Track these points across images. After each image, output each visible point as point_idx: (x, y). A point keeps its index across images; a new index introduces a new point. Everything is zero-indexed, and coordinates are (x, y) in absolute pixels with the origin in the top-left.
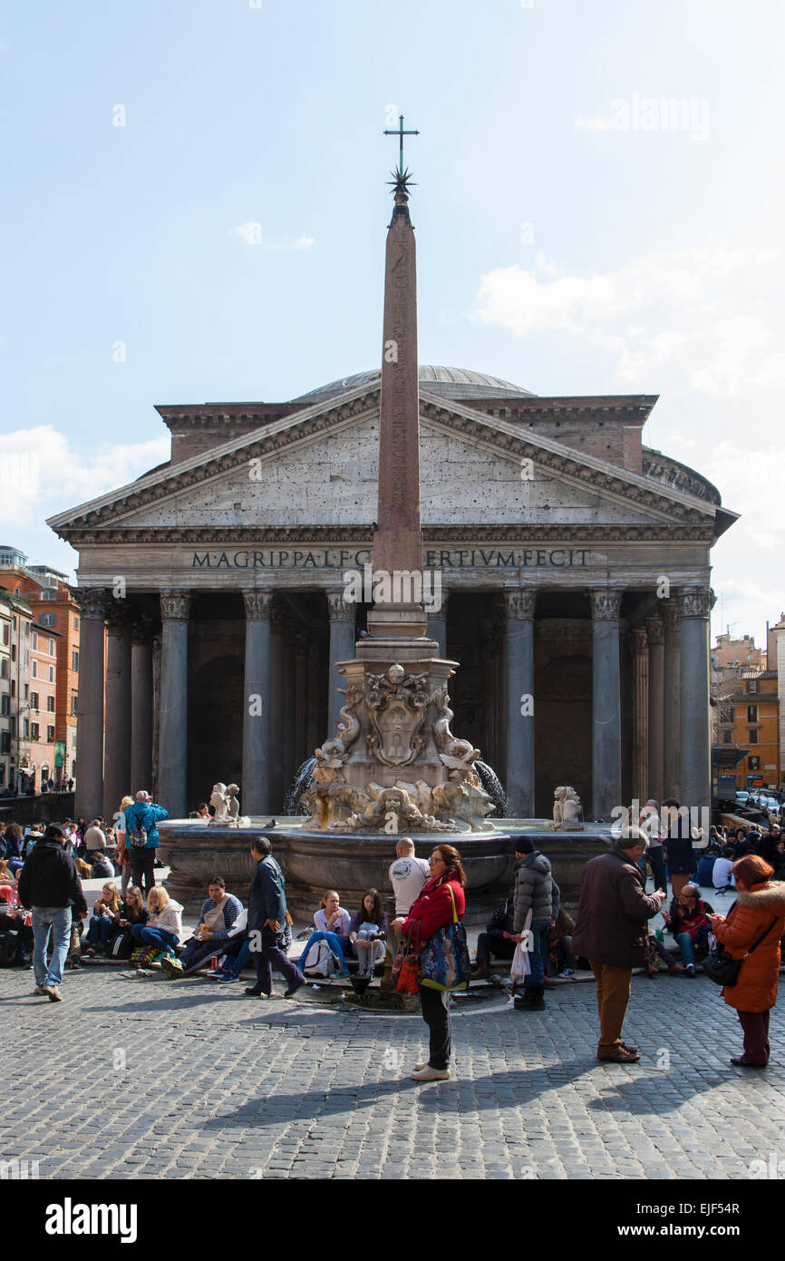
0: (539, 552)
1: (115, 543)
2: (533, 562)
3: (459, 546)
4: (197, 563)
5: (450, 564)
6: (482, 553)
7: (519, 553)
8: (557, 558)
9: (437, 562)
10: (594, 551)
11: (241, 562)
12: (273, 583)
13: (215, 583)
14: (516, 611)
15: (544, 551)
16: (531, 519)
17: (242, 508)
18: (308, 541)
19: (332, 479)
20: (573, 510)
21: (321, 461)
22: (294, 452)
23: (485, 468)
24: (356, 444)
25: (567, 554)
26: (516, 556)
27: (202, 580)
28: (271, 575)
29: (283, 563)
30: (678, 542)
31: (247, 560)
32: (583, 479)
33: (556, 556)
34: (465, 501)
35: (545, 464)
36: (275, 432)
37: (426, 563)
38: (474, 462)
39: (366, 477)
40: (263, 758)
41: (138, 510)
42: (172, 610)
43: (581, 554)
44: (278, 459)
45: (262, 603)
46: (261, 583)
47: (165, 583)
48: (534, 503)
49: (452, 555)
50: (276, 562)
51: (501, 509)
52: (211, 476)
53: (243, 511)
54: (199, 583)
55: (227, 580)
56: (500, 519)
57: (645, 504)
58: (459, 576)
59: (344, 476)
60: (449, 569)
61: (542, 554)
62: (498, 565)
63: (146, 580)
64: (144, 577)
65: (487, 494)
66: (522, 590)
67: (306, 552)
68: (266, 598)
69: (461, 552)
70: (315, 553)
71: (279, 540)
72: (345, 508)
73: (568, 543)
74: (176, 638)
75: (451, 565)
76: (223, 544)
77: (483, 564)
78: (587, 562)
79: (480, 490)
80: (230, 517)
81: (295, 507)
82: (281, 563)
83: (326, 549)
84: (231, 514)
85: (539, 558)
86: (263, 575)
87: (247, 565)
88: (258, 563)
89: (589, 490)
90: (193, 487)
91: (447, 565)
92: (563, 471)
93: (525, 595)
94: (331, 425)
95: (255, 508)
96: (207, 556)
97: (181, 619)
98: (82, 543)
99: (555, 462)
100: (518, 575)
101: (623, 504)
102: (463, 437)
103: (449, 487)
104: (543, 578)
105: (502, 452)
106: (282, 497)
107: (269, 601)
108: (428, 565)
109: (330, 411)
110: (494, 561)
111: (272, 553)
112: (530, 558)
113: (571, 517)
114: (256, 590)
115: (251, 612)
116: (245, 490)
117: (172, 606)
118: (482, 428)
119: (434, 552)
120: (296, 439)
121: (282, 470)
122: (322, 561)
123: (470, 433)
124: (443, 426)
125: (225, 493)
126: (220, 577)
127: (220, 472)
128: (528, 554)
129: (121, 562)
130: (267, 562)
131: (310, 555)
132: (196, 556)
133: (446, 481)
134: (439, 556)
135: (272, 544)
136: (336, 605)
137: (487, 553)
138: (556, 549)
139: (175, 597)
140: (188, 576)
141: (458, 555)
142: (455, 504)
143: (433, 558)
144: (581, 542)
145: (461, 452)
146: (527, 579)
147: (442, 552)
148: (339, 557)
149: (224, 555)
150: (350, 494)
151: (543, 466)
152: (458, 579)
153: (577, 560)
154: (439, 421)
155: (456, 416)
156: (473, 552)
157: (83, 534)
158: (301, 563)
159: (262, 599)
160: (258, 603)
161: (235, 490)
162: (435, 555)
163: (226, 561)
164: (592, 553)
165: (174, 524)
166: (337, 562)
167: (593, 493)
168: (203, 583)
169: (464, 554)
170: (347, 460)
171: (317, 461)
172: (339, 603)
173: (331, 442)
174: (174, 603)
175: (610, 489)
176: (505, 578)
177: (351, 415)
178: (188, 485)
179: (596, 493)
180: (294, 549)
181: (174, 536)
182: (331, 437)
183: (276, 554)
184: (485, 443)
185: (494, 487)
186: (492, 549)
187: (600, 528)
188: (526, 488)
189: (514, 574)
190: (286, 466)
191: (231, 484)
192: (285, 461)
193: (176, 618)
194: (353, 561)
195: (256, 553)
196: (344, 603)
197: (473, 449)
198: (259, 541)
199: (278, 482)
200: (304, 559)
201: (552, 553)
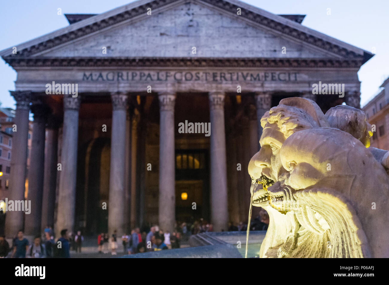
0: (272, 73)
1: (38, 66)
2: (269, 78)
3: (230, 70)
6: (242, 74)
7: (262, 74)
8: (282, 77)
9: (219, 78)
10: (301, 73)
11: (110, 77)
12: (128, 89)
13: (95, 89)
14: (262, 105)
15: (275, 73)
16: (267, 55)
18: (148, 66)
21: (155, 25)
22: (140, 21)
23: (242, 30)
24: (173, 17)
25: (287, 75)
26: (260, 75)
27: (88, 87)
28: (127, 85)
30: (344, 69)
31: (114, 77)
32: (294, 36)
33: (281, 75)
34: (232, 47)
35: (274, 28)
37: (212, 79)
38: (236, 28)
39: (180, 33)
41: (52, 49)
42: (70, 105)
43: (294, 75)
44: (132, 24)
45: (121, 100)
46: (122, 89)
48: (268, 49)
49: (226, 75)
50: (130, 78)
51: (251, 51)
52: (94, 31)
53: (112, 50)
54: (86, 89)
55: (102, 87)
56: (252, 56)
57: (326, 49)
58: (231, 86)
59: (167, 33)
60: (225, 82)
61: (274, 75)
62: (251, 80)
65: (243, 44)
66: (264, 93)
67: (146, 73)
68: (124, 98)
69: (231, 73)
70: (152, 73)
71: (132, 66)
72: (168, 49)
73: (287, 69)
74: (72, 120)
75: (226, 80)
76: (100, 68)
77: (243, 80)
78: (298, 79)
79: (240, 41)
80: (105, 54)
81: (141, 49)
82: (133, 79)
83: (158, 71)
84: (105, 51)
85: (272, 76)
86: (123, 85)
87: (113, 79)
88: (120, 78)
89: (296, 43)
90: (84, 37)
91: (224, 79)
92: (283, 32)
93: (267, 96)
95: (119, 49)
96: (91, 74)
97: (76, 109)
98: (18, 66)
100: (262, 86)
101: (314, 50)
103: (223, 40)
104: (275, 87)
106: (133, 44)
107: (126, 100)
108: (214, 80)
110: (249, 78)
111: (128, 73)
112: (267, 77)
114: (119, 93)
115: (116, 105)
116: (113, 39)
117: (70, 102)
119: (216, 73)
120: (142, 13)
121: (133, 30)
122: (155, 78)
124: (220, 9)
126: (98, 86)
127: (99, 29)
128: (267, 75)
130: (125, 77)
131: (149, 74)
132: (85, 74)
134: (220, 75)
135: (128, 68)
138: (281, 72)
141: (229, 75)
142: (227, 48)
144: (294, 69)
145: (229, 22)
146: (267, 87)
147: (221, 73)
148: (165, 75)
149: (101, 74)
150: (171, 43)
152: (229, 87)
153: (292, 78)
156: (238, 73)
157: (20, 62)
158: (144, 78)
159: (122, 98)
161: (108, 39)
162: (217, 75)
163: (102, 77)
164: (300, 75)
166: (163, 78)
167: (298, 44)
168: (88, 89)
169: (233, 74)
170: (169, 25)
171: (153, 25)
172: (165, 100)
173: (160, 16)
174: (71, 100)
176: (255, 87)
179: (300, 44)
180: (140, 71)
181: (73, 63)
182: (160, 13)
183: (130, 74)
185: (247, 40)
186: (248, 71)
187: (305, 61)
188: (264, 41)
189: (260, 85)
190: (136, 27)
191: (105, 37)
192: (136, 25)
193: (72, 109)
194: (173, 78)
195: (119, 73)
196: (168, 100)
197: (235, 21)
198: (121, 66)
199: (132, 35)
200: (146, 77)
201: (279, 75)
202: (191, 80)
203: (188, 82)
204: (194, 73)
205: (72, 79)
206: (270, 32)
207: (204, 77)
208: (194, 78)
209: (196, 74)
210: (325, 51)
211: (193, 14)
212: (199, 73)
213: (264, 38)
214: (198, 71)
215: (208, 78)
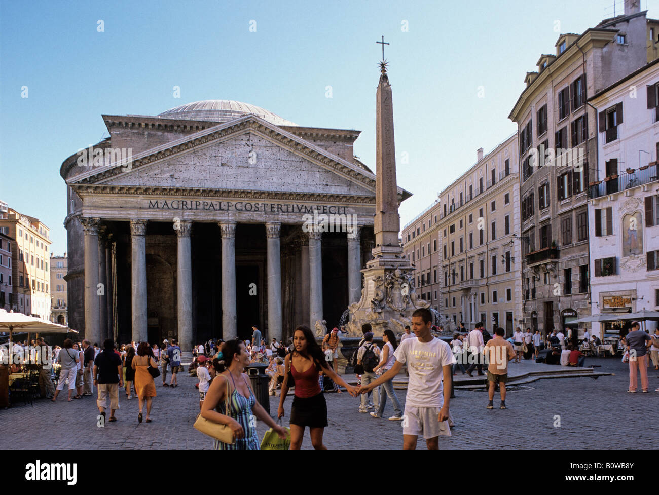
0: (324, 206)
1: (106, 193)
2: (321, 211)
3: (286, 202)
4: (151, 206)
6: (297, 206)
7: (315, 207)
9: (276, 209)
10: (349, 207)
11: (175, 206)
12: (193, 218)
13: (161, 216)
15: (326, 206)
16: (319, 190)
17: (175, 177)
18: (211, 196)
19: (222, 165)
20: (339, 187)
22: (202, 150)
23: (298, 164)
24: (234, 148)
25: (337, 209)
26: (313, 208)
27: (154, 215)
28: (191, 213)
29: (198, 207)
31: (178, 205)
32: (344, 173)
33: (332, 209)
34: (288, 180)
35: (326, 164)
36: (194, 139)
37: (270, 210)
38: (292, 161)
39: (240, 165)
40: (190, 309)
41: (117, 176)
42: (138, 230)
43: (343, 208)
44: (194, 153)
45: (187, 228)
46: (187, 217)
47: (134, 216)
48: (321, 183)
49: (283, 206)
50: (194, 207)
51: (305, 184)
52: (158, 159)
53: (176, 179)
54: (152, 216)
55: (168, 215)
56: (306, 190)
58: (286, 217)
59: (228, 164)
60: (281, 213)
61: (325, 208)
62: (305, 212)
63: (123, 214)
64: (121, 212)
65: (299, 177)
67: (209, 202)
68: (189, 225)
69: (287, 205)
70: (215, 202)
71: (196, 196)
72: (229, 180)
73: (337, 203)
74: (141, 246)
75: (283, 212)
76: (165, 196)
77: (298, 211)
78: (346, 213)
79: (296, 175)
80: (169, 182)
81: (203, 178)
82: (196, 207)
83: (220, 201)
84: (169, 180)
85: (324, 209)
86: (187, 213)
87: (178, 208)
88: (184, 207)
89: (346, 178)
90: (149, 164)
91: (281, 211)
92: (335, 168)
94: (221, 137)
95: (182, 178)
96: (157, 202)
97: (143, 235)
98: (86, 193)
99: (332, 163)
101: (361, 185)
102: (287, 148)
103: (281, 172)
105: (306, 157)
106: (196, 173)
107: (190, 228)
108: (272, 211)
109: (222, 130)
110: (303, 210)
111: (192, 202)
112: (320, 209)
113: (338, 191)
114: (184, 221)
115: (180, 233)
116: (176, 168)
117: (138, 229)
118: (297, 144)
119: (274, 204)
120: (204, 143)
121: (196, 158)
122: (218, 207)
123: (291, 146)
124: (278, 142)
125: (165, 169)
126: (164, 214)
127: (163, 157)
128: (319, 208)
129: (108, 204)
130: (189, 207)
131: (212, 203)
132: (150, 202)
133: (279, 169)
134: (277, 207)
135: (192, 197)
136: (226, 230)
137: (300, 206)
138: (332, 205)
139: (140, 224)
140: (146, 213)
141: (286, 207)
142: (283, 181)
143: (274, 208)
144: (343, 203)
145: (286, 155)
147: (278, 205)
148: (227, 206)
149: (166, 202)
150: (232, 173)
152: (286, 219)
153: (342, 211)
154: (276, 139)
155: (285, 137)
156: (293, 205)
158: (207, 207)
159: (187, 225)
160: (185, 228)
161: (171, 167)
162: (275, 206)
163: (167, 205)
165: (138, 184)
166: (226, 208)
167: (348, 179)
168: (155, 217)
169: (289, 206)
170: (230, 155)
171: (215, 155)
172: (227, 229)
173: (221, 145)
174: (139, 227)
175: (356, 178)
177: (232, 133)
178: (146, 164)
179: (350, 179)
180: (204, 200)
181: (139, 191)
182: (221, 143)
183: (194, 203)
184: (298, 152)
185: (303, 173)
186: (302, 204)
187: (352, 197)
188: (318, 175)
190: (198, 157)
191: (169, 165)
192: (198, 154)
193: (141, 235)
194: (234, 208)
195: (183, 201)
196: (230, 229)
197: (292, 154)
198: (185, 195)
199: (194, 164)
200: (209, 206)
201: (330, 208)
202: (250, 211)
203: (248, 212)
204: (253, 203)
205: (138, 206)
207: (263, 208)
208: (253, 209)
209: (255, 204)
210: (371, 187)
211: (252, 145)
212: (258, 204)
213: (317, 173)
214: (257, 202)
215: (266, 209)
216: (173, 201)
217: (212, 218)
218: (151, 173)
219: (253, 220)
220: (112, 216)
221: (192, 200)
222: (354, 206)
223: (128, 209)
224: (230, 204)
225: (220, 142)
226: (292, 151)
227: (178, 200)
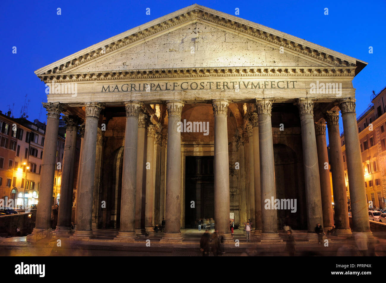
0: (271, 82)
1: (66, 82)
2: (270, 86)
3: (232, 79)
5: (229, 88)
6: (244, 82)
8: (281, 85)
9: (222, 87)
11: (125, 89)
12: (140, 99)
13: (112, 99)
14: (262, 110)
15: (274, 82)
17: (127, 64)
18: (157, 77)
19: (170, 50)
21: (165, 43)
22: (152, 40)
23: (244, 45)
24: (182, 35)
25: (286, 83)
26: (261, 84)
28: (139, 95)
30: (338, 77)
31: (127, 88)
32: (290, 48)
34: (234, 59)
36: (143, 29)
37: (216, 88)
38: (238, 42)
39: (186, 49)
41: (78, 67)
43: (292, 83)
45: (134, 108)
46: (135, 99)
47: (88, 100)
48: (268, 60)
49: (229, 84)
50: (142, 88)
51: (252, 62)
52: (113, 50)
53: (127, 66)
54: (104, 99)
55: (117, 97)
58: (233, 93)
59: (176, 49)
60: (228, 90)
62: (252, 88)
63: (79, 99)
65: (245, 56)
66: (265, 99)
67: (156, 83)
68: (137, 106)
69: (233, 83)
70: (161, 83)
71: (144, 78)
72: (176, 63)
74: (91, 126)
76: (116, 81)
77: (245, 88)
78: (295, 87)
79: (241, 54)
81: (152, 63)
82: (144, 89)
83: (166, 82)
84: (121, 67)
85: (272, 85)
87: (127, 90)
88: (133, 89)
89: (293, 54)
90: (104, 56)
91: (227, 88)
94: (169, 26)
95: (132, 64)
96: (109, 86)
97: (95, 117)
100: (262, 93)
101: (310, 60)
102: (232, 31)
103: (226, 53)
104: (275, 94)
106: (146, 59)
107: (138, 108)
108: (217, 88)
110: (250, 86)
111: (140, 84)
112: (267, 85)
114: (131, 102)
115: (128, 113)
116: (128, 57)
117: (90, 110)
118: (241, 25)
119: (220, 82)
120: (153, 33)
121: (146, 48)
122: (164, 88)
123: (235, 29)
124: (222, 26)
125: (118, 58)
126: (114, 96)
127: (117, 48)
128: (267, 83)
130: (137, 89)
131: (159, 85)
132: (103, 87)
134: (223, 84)
135: (140, 79)
137: (246, 84)
139: (92, 106)
140: (99, 96)
141: (232, 84)
142: (229, 60)
146: (267, 94)
147: (224, 83)
148: (173, 86)
149: (117, 86)
150: (179, 57)
151: (271, 43)
153: (291, 85)
156: (239, 82)
157: (52, 78)
159: (134, 106)
160: (132, 108)
161: (124, 56)
162: (221, 84)
163: (118, 88)
164: (297, 83)
167: (295, 55)
168: (106, 99)
169: (234, 83)
170: (177, 42)
171: (163, 43)
172: (172, 107)
173: (169, 35)
174: (92, 109)
175: (304, 53)
176: (256, 94)
178: (102, 55)
179: (297, 55)
180: (151, 82)
181: (93, 77)
183: (142, 85)
184: (243, 33)
185: (248, 53)
187: (301, 70)
188: (263, 53)
189: (260, 92)
190: (149, 46)
191: (122, 54)
192: (148, 44)
193: (92, 117)
194: (180, 87)
195: (132, 85)
196: (175, 107)
197: (237, 36)
198: (134, 78)
199: (144, 52)
200: (155, 87)
201: (278, 83)
202: (196, 89)
203: (194, 90)
204: (199, 82)
205: (92, 91)
206: (269, 45)
207: (208, 86)
208: (199, 88)
209: (201, 83)
210: (320, 61)
211: (198, 32)
212: (203, 83)
213: (263, 51)
214: (203, 81)
215: (211, 87)
216: (122, 84)
217: (158, 98)
218: (107, 63)
219: (198, 98)
220: (70, 101)
221: (140, 83)
222: (304, 80)
223: (84, 94)
224: (175, 84)
225: (168, 32)
226: (237, 34)
227: (128, 83)
